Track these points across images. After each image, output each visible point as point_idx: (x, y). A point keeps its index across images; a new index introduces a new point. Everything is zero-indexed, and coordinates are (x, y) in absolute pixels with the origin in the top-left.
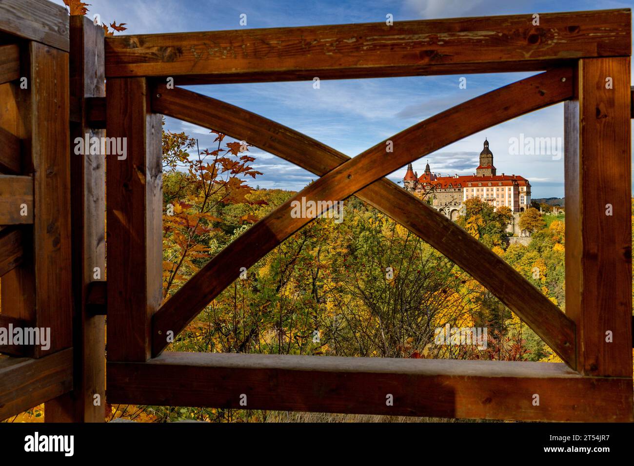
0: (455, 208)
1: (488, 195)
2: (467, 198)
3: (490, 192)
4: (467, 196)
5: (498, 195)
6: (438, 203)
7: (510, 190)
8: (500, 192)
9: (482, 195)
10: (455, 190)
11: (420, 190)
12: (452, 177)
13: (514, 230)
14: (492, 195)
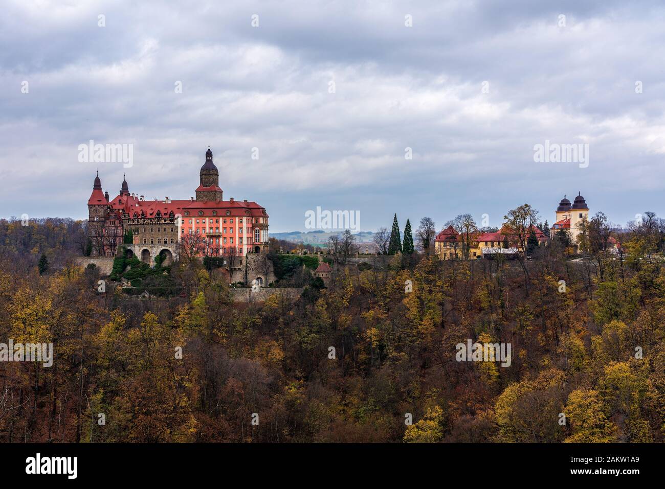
0: (165, 248)
1: (211, 228)
2: (183, 232)
3: (214, 225)
4: (183, 229)
5: (225, 228)
6: (141, 240)
7: (241, 222)
8: (228, 225)
9: (204, 228)
10: (165, 221)
11: (113, 220)
12: (162, 201)
13: (246, 278)
14: (218, 228)
